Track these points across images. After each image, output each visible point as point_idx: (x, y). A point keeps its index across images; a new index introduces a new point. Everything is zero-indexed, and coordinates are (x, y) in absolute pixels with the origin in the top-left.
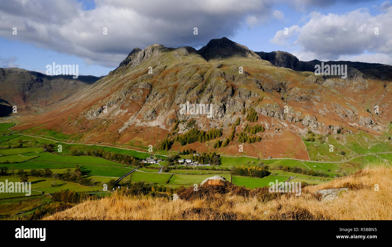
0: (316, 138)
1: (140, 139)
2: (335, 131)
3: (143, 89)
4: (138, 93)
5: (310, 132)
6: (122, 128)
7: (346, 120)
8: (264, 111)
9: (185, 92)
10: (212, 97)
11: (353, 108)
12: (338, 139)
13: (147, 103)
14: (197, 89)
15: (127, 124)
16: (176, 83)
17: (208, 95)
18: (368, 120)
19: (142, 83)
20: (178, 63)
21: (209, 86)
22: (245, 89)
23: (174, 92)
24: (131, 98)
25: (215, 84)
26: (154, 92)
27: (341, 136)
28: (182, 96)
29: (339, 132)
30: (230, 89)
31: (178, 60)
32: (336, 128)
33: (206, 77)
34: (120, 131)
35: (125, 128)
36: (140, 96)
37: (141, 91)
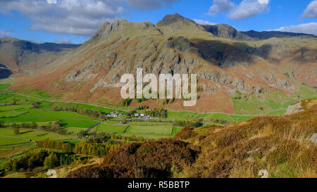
0: (242, 96)
1: (107, 98)
2: (257, 91)
3: (110, 58)
4: (106, 60)
5: (237, 92)
6: (93, 89)
7: (266, 82)
8: (203, 75)
9: (142, 59)
10: (162, 64)
11: (273, 72)
12: (259, 97)
13: (112, 69)
14: (151, 58)
15: (96, 85)
16: (135, 52)
17: (160, 62)
18: (283, 82)
19: (109, 52)
21: (160, 55)
22: (189, 57)
23: (133, 60)
24: (100, 65)
26: (118, 60)
27: (261, 94)
28: (140, 63)
29: (260, 92)
30: (177, 58)
31: (138, 33)
32: (258, 88)
33: (159, 47)
34: (91, 91)
36: (107, 63)
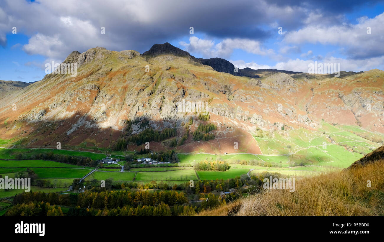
0: (264, 134)
1: (93, 141)
2: (280, 128)
3: (90, 91)
4: (85, 95)
5: (258, 129)
6: (71, 130)
7: (286, 118)
8: (215, 110)
9: (136, 93)
10: (164, 98)
11: (292, 107)
12: (283, 135)
13: (95, 104)
14: (148, 90)
15: (75, 126)
16: (125, 84)
17: (160, 96)
18: (305, 117)
19: (90, 84)
20: (124, 65)
21: (160, 87)
22: (195, 90)
23: (124, 93)
24: (77, 100)
25: (166, 86)
26: (102, 94)
27: (284, 131)
28: (133, 97)
29: (283, 129)
30: (181, 90)
31: (123, 63)
32: (281, 125)
33: (156, 78)
34: (68, 133)
35: (73, 130)
36: (87, 97)
37: (88, 93)
